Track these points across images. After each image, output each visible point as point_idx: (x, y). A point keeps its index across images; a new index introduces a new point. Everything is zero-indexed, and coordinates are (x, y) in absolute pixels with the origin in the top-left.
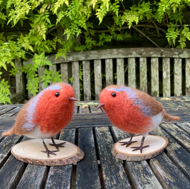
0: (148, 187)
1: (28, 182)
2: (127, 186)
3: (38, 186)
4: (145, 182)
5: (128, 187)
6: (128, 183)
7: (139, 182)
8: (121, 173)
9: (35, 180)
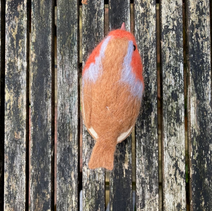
0: (173, 141)
1: (66, 122)
2: (155, 137)
3: (76, 129)
4: (172, 133)
5: (155, 139)
6: (156, 134)
7: (167, 133)
8: (153, 116)
9: (71, 119)
